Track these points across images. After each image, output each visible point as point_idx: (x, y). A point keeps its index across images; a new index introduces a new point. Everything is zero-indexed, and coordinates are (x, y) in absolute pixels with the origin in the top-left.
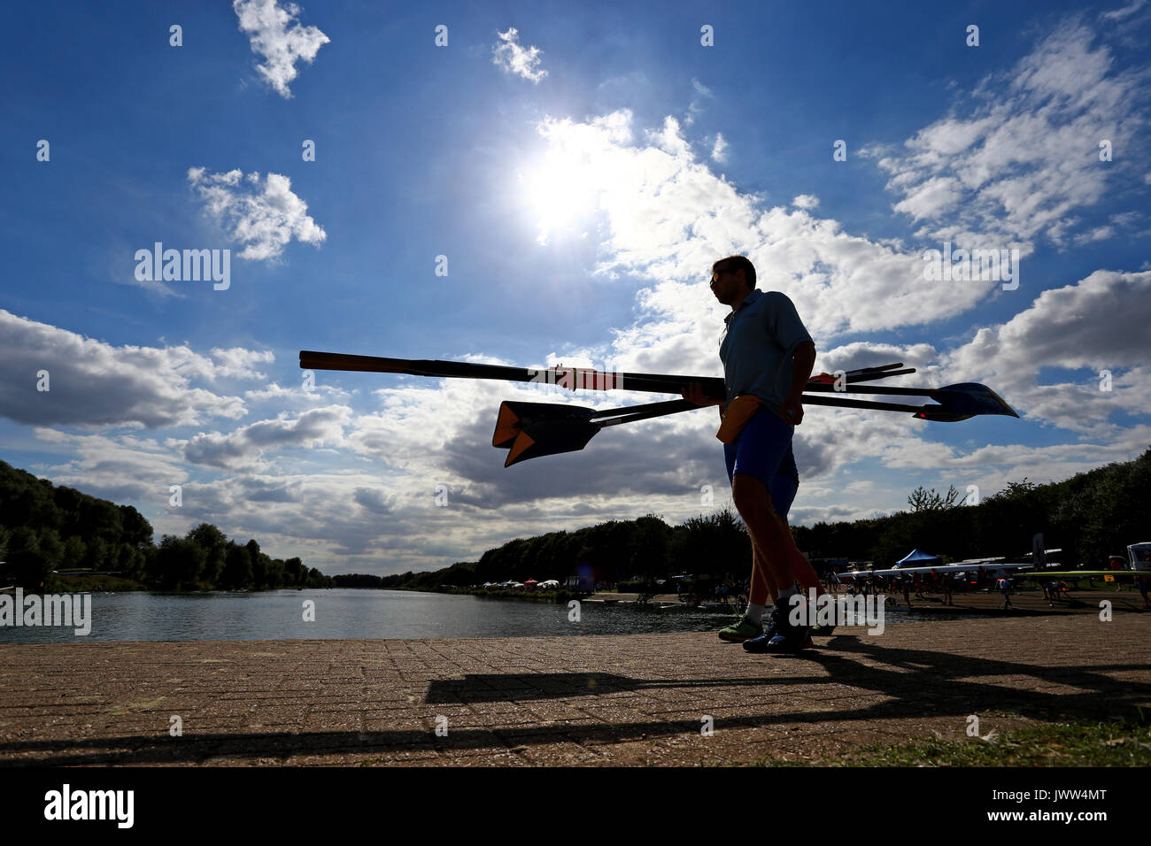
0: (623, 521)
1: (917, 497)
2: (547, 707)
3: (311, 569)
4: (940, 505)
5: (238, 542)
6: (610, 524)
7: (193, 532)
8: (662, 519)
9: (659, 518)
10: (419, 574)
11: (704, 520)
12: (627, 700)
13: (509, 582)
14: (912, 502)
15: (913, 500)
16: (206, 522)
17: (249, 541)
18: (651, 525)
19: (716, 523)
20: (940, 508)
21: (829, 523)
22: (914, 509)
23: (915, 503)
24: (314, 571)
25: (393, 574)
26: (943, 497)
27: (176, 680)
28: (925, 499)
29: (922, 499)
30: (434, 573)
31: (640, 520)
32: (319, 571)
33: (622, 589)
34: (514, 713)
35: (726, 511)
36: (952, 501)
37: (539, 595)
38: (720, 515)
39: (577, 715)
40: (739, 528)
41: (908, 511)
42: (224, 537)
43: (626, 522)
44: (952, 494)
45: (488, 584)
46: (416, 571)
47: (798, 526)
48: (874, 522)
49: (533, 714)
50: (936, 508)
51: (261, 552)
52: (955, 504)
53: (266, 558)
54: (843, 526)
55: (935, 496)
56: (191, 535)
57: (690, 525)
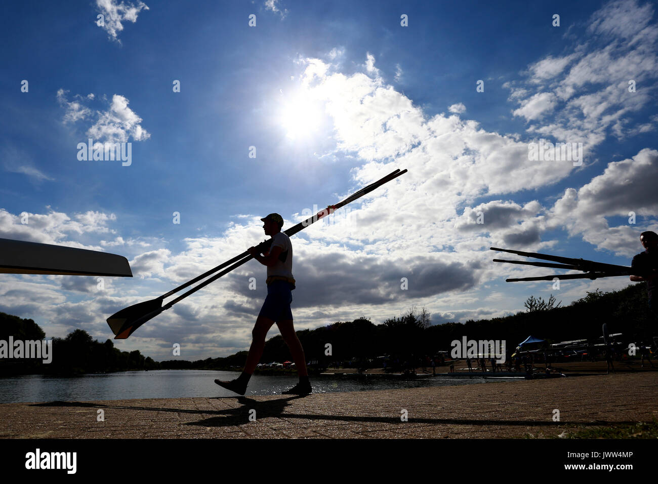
0: (345, 322)
1: (530, 302)
2: (293, 431)
3: (146, 357)
4: (545, 307)
5: (100, 341)
6: (337, 324)
7: (71, 335)
8: (370, 320)
9: (368, 319)
10: (216, 359)
11: (397, 320)
12: (344, 426)
13: (273, 363)
14: (527, 306)
15: (528, 305)
16: (79, 328)
17: (106, 340)
18: (362, 324)
19: (404, 322)
20: (545, 309)
21: (475, 320)
22: (529, 310)
23: (529, 306)
24: (149, 358)
25: (200, 360)
26: (547, 302)
27: (60, 422)
28: (535, 304)
29: (533, 304)
30: (225, 358)
31: (356, 321)
32: (152, 358)
33: (346, 366)
34: (272, 434)
35: (411, 314)
36: (552, 305)
37: (292, 371)
38: (407, 317)
39: (312, 435)
40: (419, 325)
41: (525, 312)
42: (91, 337)
43: (347, 323)
44: (552, 300)
45: (260, 365)
46: (214, 357)
47: (456, 323)
48: (503, 319)
49: (284, 435)
50: (543, 309)
51: (114, 347)
52: (554, 306)
53: (118, 351)
54: (484, 322)
55: (541, 302)
56: (69, 337)
57: (387, 323)
